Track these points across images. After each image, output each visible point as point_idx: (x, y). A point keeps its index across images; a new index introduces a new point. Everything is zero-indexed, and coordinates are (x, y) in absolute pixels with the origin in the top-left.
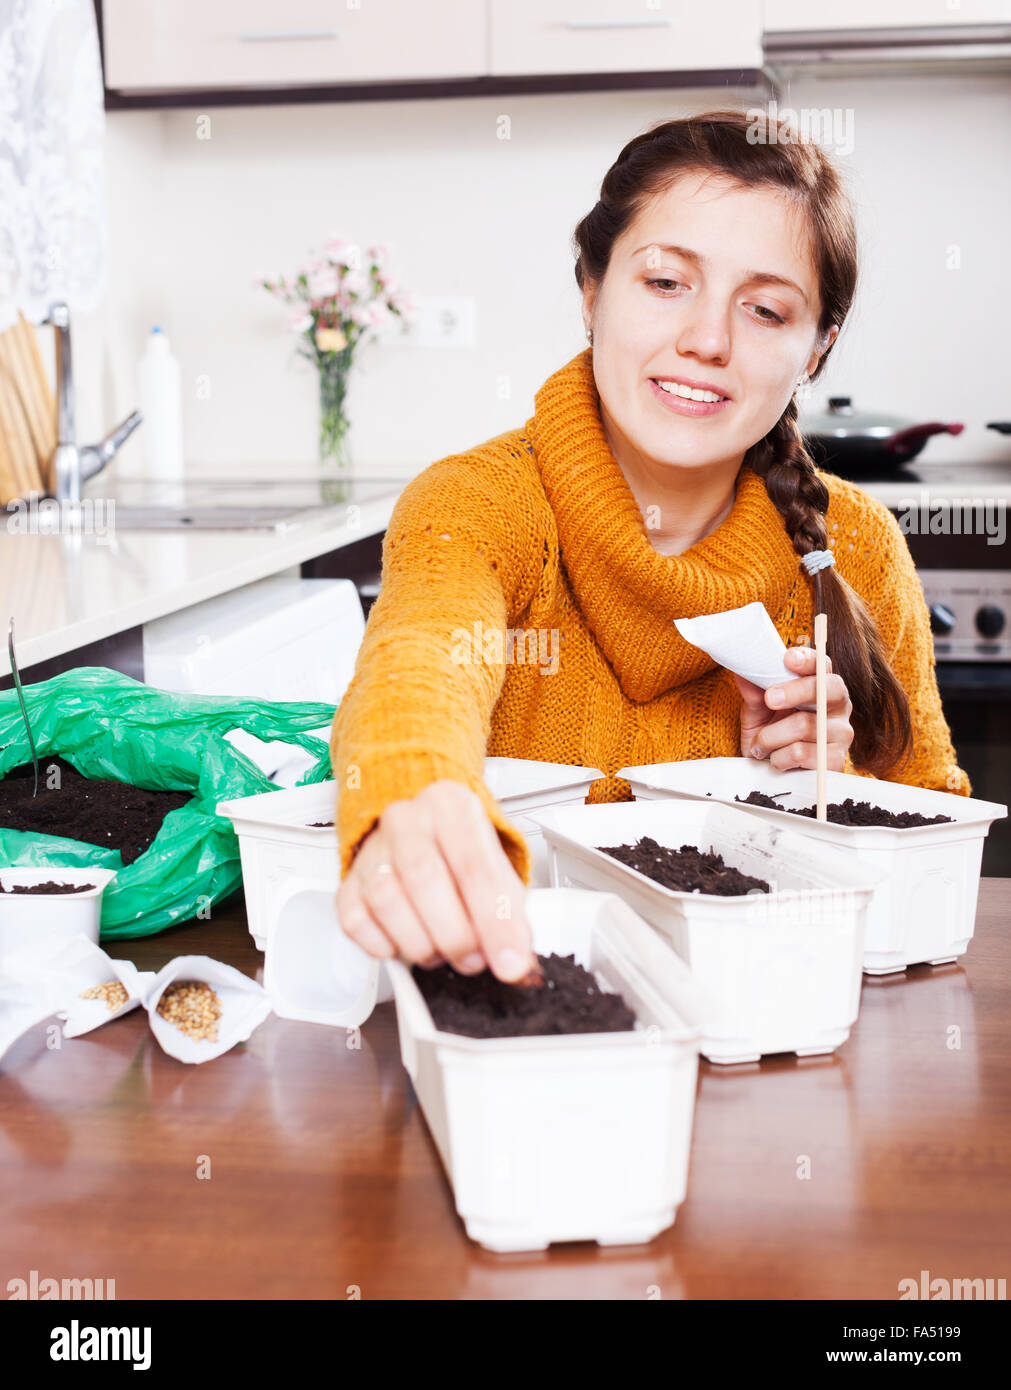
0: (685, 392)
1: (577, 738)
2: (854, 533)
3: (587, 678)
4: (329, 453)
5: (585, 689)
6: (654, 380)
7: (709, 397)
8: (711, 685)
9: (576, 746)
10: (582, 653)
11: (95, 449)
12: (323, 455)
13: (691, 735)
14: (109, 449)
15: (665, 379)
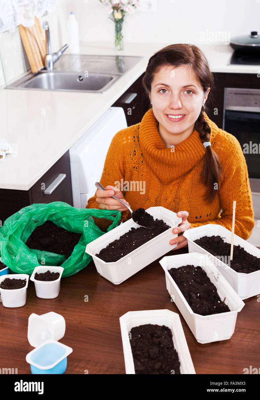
0: (174, 117)
1: (149, 193)
2: (224, 145)
3: (151, 179)
4: (118, 45)
5: (151, 182)
6: (167, 115)
7: (180, 117)
8: (183, 181)
9: (148, 195)
10: (150, 173)
11: (56, 54)
12: (116, 45)
13: (176, 193)
14: (60, 54)
15: (169, 115)
